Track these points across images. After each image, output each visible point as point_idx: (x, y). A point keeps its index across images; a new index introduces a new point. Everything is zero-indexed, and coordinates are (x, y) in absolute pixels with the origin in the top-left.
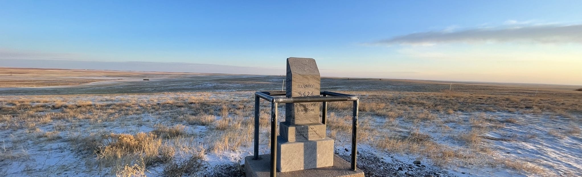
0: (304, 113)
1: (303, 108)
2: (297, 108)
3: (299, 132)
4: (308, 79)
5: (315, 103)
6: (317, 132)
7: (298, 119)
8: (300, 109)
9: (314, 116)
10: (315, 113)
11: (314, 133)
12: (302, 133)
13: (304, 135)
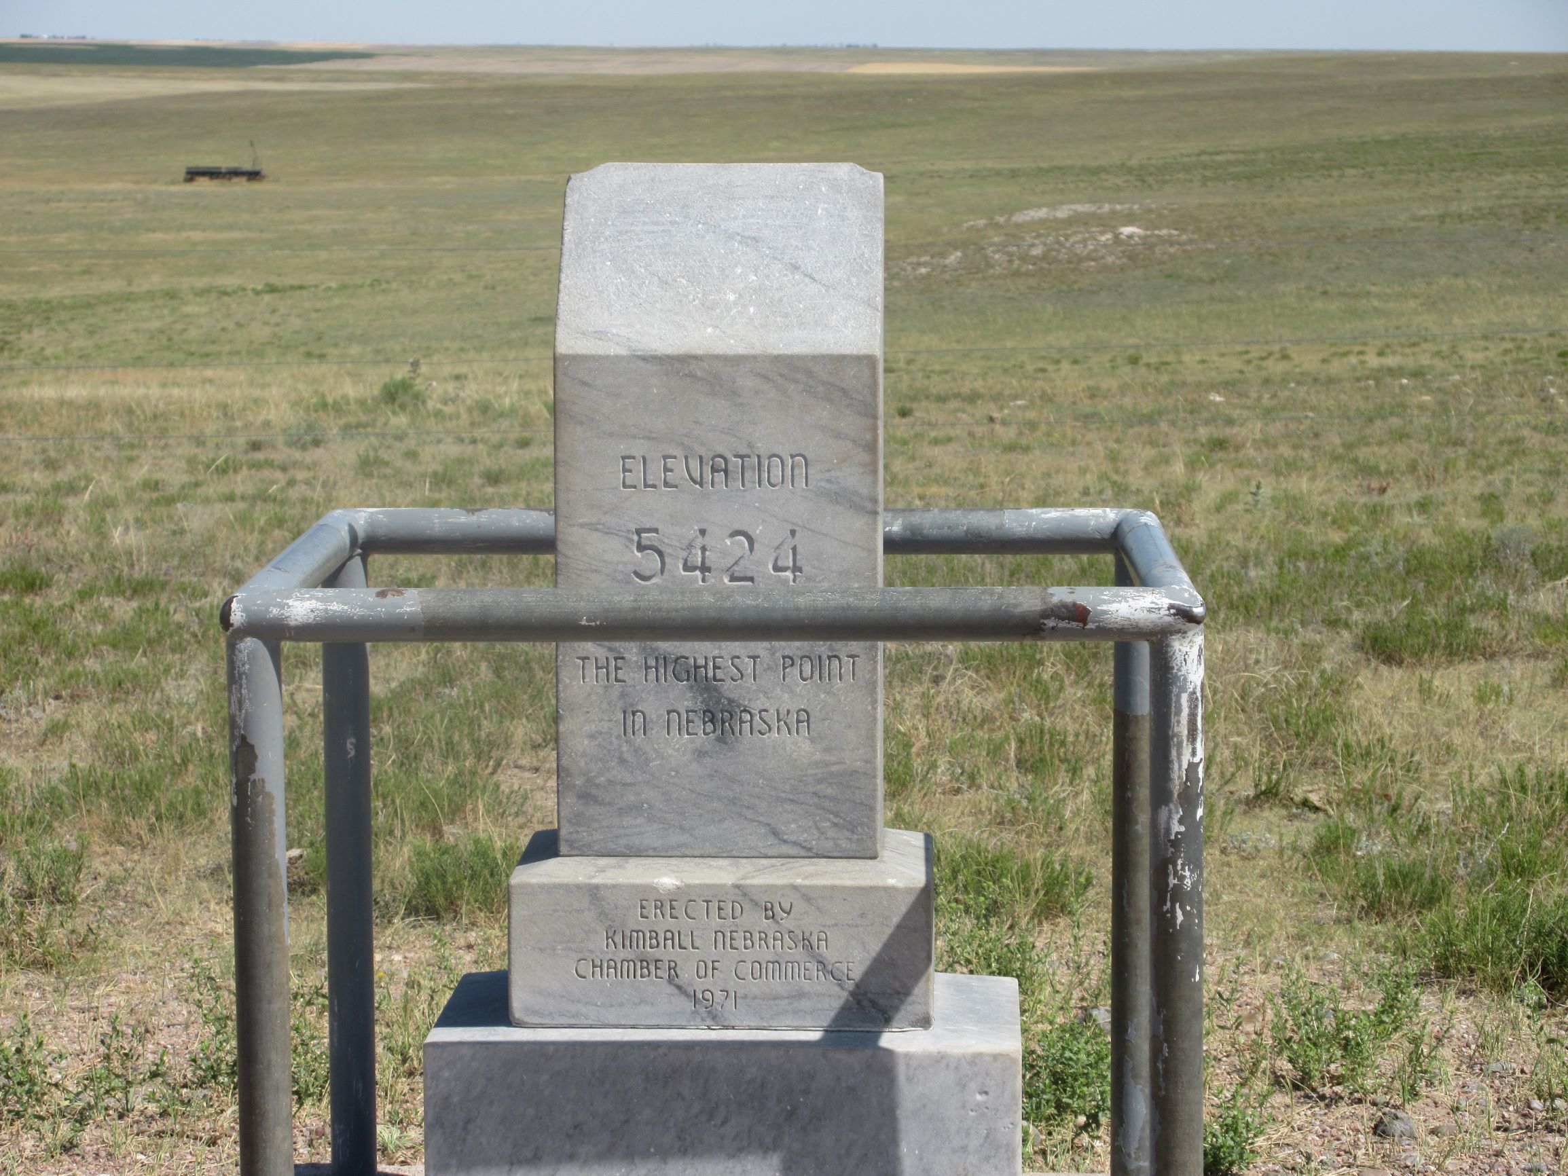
0: (700, 754)
1: (682, 697)
2: (623, 695)
3: (628, 940)
4: (735, 393)
5: (822, 648)
6: (830, 955)
7: (634, 809)
8: (653, 707)
9: (820, 781)
10: (828, 750)
11: (798, 953)
12: (667, 953)
13: (687, 974)
